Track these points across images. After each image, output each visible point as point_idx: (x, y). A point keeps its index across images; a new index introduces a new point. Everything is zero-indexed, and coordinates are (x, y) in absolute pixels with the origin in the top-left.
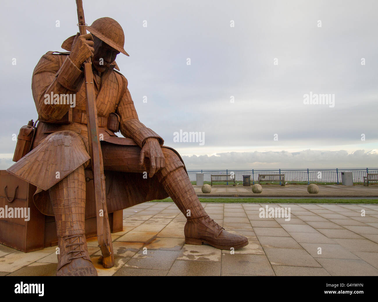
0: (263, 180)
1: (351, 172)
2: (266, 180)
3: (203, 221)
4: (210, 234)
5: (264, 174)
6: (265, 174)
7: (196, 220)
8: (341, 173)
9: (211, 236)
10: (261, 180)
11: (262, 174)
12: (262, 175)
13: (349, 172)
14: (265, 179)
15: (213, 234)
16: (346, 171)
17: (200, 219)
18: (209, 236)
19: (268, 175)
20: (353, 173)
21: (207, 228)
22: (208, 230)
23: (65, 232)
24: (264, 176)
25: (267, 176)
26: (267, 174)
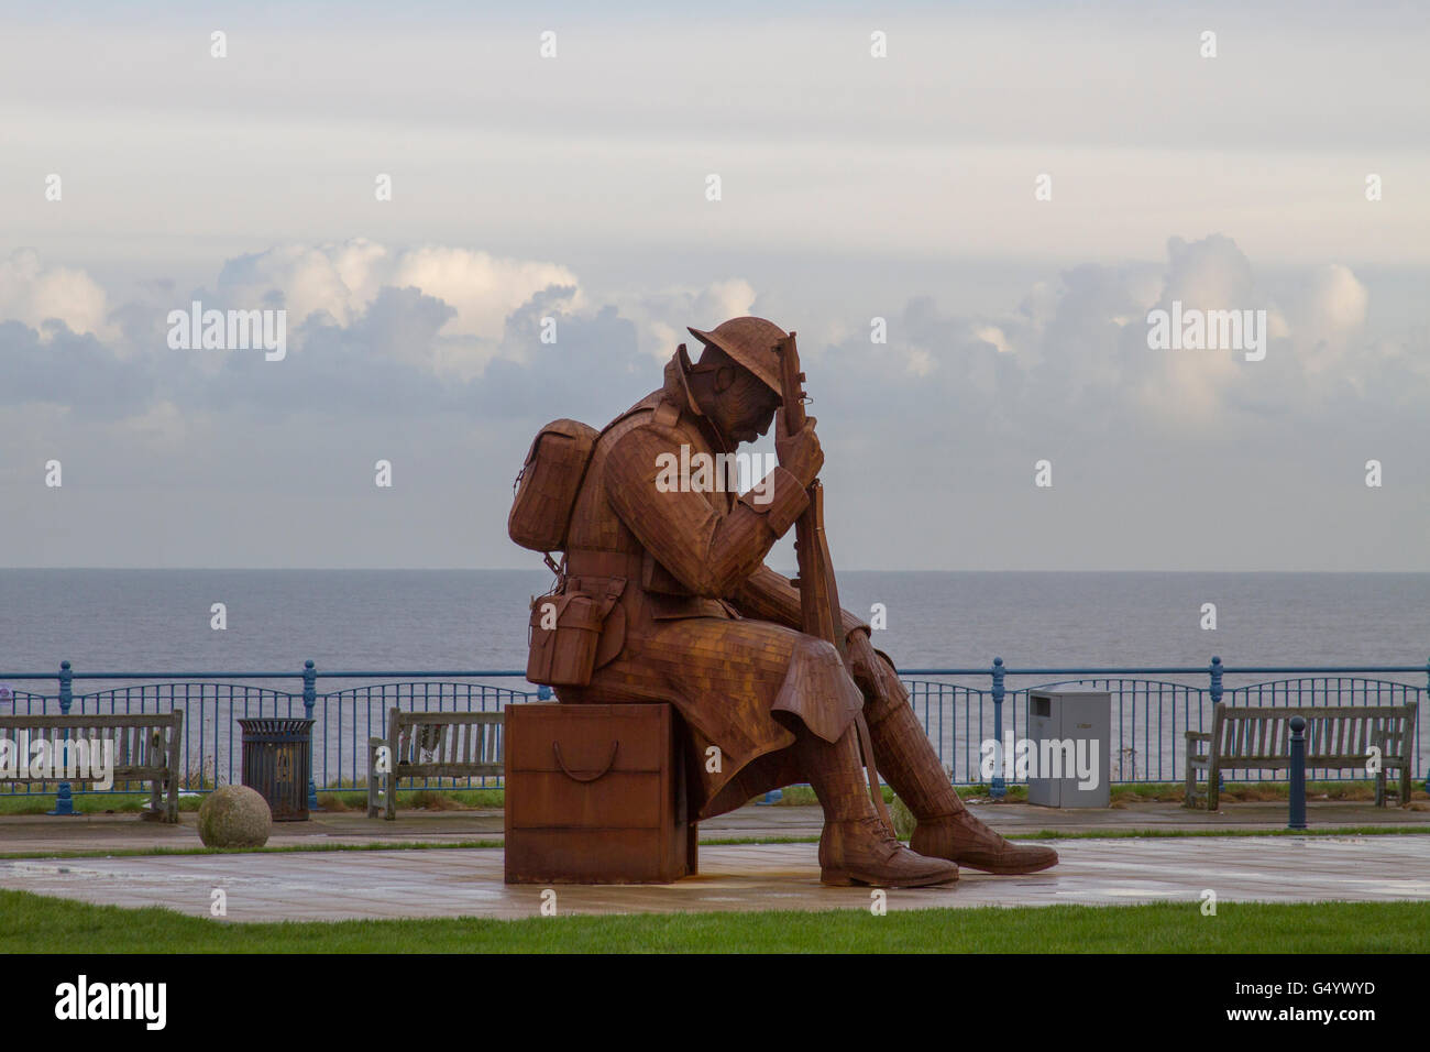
0: (422, 760)
1: (1101, 688)
2: (448, 760)
3: (964, 820)
4: (984, 845)
5: (433, 708)
6: (448, 707)
7: (948, 819)
8: (1022, 699)
9: (985, 850)
10: (404, 762)
11: (419, 708)
12: (415, 717)
13: (1087, 688)
14: (442, 756)
15: (990, 846)
16: (1067, 686)
17: (957, 816)
18: (980, 850)
19: (467, 718)
20: (1115, 699)
21: (975, 834)
22: (977, 838)
23: (862, 812)
24: (432, 728)
25: (462, 727)
26: (462, 707)
